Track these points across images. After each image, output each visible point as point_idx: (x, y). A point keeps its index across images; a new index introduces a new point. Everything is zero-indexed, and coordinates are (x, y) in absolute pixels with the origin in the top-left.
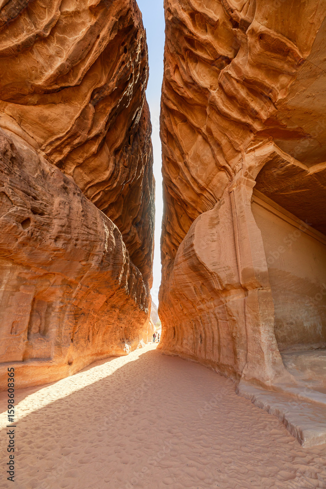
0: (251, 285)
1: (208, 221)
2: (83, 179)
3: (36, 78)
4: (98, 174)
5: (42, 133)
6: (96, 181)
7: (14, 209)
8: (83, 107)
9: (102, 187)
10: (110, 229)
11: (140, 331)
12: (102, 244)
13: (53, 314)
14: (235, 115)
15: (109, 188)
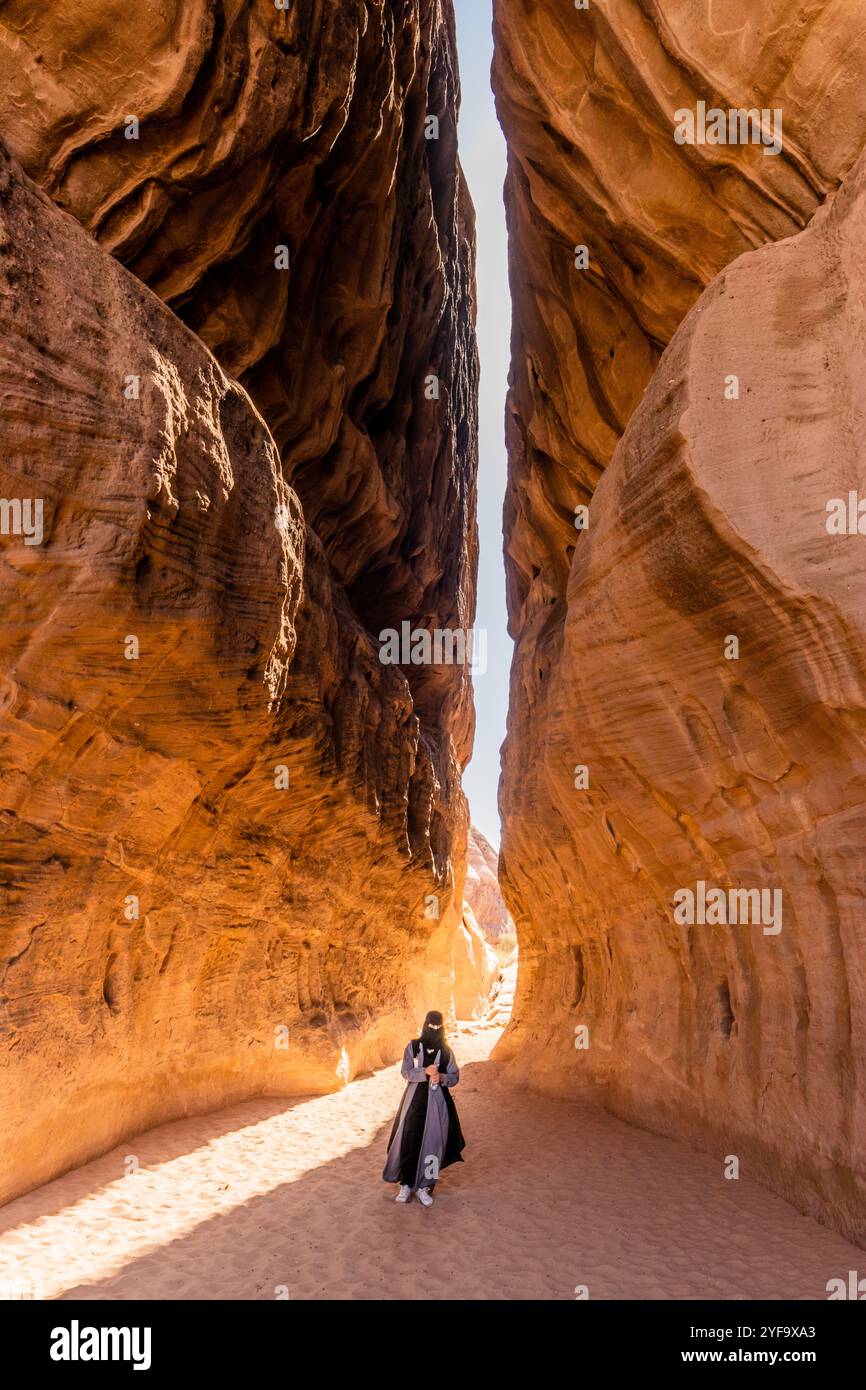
1: (769, 299)
2: (28, 96)
4: (117, 70)
9: (148, 161)
11: (414, 968)
12: (138, 457)
15: (190, 168)
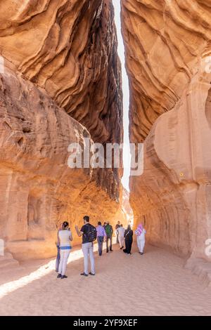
0: (201, 180)
2: (53, 88)
3: (12, 16)
4: (66, 82)
5: (18, 57)
6: (64, 89)
7: (13, 133)
8: (50, 27)
9: (69, 93)
10: (79, 132)
13: (42, 207)
14: (189, 24)
15: (76, 93)
